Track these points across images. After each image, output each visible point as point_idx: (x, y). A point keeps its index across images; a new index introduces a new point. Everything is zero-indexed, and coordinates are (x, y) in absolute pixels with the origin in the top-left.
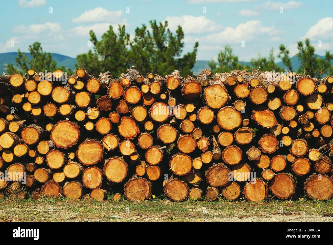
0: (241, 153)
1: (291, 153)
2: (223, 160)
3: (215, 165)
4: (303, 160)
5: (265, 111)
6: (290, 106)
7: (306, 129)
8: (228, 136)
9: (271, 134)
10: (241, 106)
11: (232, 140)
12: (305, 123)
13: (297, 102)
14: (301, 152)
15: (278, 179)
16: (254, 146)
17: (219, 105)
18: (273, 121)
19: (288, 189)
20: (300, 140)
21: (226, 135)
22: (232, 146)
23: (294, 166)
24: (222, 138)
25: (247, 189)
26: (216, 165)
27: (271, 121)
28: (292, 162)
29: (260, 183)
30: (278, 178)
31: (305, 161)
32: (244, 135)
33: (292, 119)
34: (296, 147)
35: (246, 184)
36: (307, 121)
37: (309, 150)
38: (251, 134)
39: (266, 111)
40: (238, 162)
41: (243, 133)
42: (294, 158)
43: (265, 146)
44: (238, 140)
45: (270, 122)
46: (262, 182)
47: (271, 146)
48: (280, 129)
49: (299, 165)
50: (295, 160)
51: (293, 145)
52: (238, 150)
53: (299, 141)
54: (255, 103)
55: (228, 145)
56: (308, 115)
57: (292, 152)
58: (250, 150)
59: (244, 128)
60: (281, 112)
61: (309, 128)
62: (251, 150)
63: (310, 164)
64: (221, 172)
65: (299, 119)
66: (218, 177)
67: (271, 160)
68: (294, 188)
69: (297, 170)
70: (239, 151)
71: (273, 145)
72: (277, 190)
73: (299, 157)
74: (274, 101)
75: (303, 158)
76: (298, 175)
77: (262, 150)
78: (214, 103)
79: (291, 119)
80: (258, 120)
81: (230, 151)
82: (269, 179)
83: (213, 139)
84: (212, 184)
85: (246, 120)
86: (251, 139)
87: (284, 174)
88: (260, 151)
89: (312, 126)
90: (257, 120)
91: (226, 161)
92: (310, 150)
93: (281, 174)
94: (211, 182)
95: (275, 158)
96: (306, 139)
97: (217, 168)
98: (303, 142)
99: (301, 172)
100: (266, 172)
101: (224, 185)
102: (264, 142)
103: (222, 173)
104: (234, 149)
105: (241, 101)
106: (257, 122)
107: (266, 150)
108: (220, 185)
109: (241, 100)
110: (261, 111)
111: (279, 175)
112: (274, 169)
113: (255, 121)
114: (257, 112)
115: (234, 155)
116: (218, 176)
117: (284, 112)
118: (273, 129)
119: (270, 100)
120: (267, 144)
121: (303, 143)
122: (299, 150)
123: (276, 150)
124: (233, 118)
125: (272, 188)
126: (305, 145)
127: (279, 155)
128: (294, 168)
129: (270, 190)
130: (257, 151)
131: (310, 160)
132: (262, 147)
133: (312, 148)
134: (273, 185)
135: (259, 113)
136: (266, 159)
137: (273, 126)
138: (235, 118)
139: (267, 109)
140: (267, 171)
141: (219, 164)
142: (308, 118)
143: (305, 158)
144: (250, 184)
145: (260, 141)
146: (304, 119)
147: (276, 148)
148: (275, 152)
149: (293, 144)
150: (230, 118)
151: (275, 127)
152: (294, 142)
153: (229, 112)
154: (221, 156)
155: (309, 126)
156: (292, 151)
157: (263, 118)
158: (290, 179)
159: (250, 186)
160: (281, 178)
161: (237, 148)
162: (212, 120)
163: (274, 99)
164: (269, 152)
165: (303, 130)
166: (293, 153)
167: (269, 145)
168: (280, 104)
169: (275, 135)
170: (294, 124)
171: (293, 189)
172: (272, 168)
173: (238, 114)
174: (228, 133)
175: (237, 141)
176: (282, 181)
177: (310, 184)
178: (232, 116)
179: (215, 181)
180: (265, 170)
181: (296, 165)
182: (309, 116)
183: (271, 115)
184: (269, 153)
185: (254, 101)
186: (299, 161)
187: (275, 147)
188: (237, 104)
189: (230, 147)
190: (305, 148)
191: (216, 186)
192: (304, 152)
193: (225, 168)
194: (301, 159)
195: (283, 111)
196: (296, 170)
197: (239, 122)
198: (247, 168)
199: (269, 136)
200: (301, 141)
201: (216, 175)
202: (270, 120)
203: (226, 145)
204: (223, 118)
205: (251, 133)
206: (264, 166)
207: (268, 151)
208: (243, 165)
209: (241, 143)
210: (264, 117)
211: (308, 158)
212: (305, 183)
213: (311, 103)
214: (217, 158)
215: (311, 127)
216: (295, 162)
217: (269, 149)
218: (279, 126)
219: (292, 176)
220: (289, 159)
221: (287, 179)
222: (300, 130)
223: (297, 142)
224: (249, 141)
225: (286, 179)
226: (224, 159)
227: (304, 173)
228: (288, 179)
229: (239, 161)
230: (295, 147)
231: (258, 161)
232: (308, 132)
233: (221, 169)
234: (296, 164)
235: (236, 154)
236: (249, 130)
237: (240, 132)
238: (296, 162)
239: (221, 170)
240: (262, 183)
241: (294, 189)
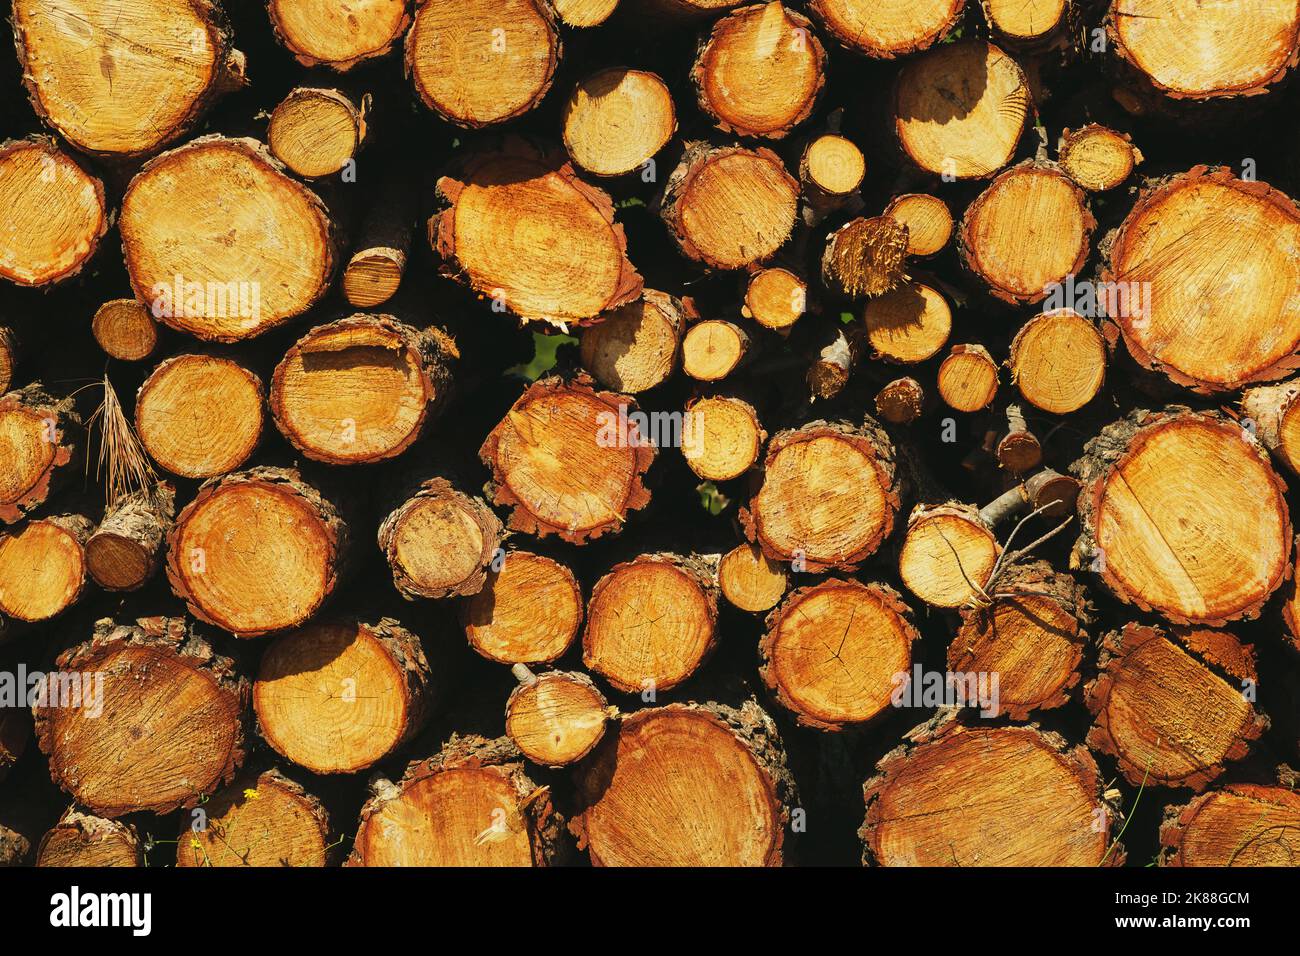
0: (323, 533)
1: (751, 538)
2: (178, 591)
3: (109, 630)
4: (852, 598)
5: (541, 181)
6: (752, 141)
7: (888, 343)
8: (222, 391)
9: (589, 379)
10: (325, 137)
11: (248, 423)
12: (877, 286)
13: (807, 112)
14: (833, 531)
15: (639, 754)
16: (440, 482)
17: (143, 124)
18: (602, 267)
19: (727, 833)
20: (830, 435)
21: (200, 383)
22: (248, 476)
23: (774, 647)
24: (168, 405)
25: (378, 832)
26: (119, 634)
27: (588, 267)
28: (766, 613)
29: (484, 785)
30: (643, 744)
31: (867, 609)
32: (350, 386)
33: (766, 251)
34: (794, 485)
35: (376, 793)
36: (893, 276)
37: (913, 517)
38: (414, 375)
39: (544, 188)
40: (305, 613)
41: (347, 367)
42: (779, 581)
43: (540, 477)
44: (297, 426)
45: (576, 276)
46: (500, 779)
47: (585, 480)
48: (662, 340)
49: (819, 644)
50: (784, 597)
51: (773, 477)
52: (301, 515)
53: (819, 442)
54: (451, 115)
55: (220, 467)
56: (900, 222)
57: (759, 531)
58: (405, 507)
59: (351, 327)
60: (672, 199)
61: (912, 329)
62: (412, 510)
63: (913, 632)
64: (165, 689)
65: (828, 256)
66: (136, 733)
67: (585, 593)
68: (775, 834)
69: (799, 682)
70: (313, 518)
71: (606, 471)
72: (638, 844)
73: (818, 575)
74: (612, 100)
75: (853, 581)
76: (809, 722)
77: (510, 509)
78: (102, 103)
79: (753, 252)
80: (478, 257)
81: (231, 516)
82: (563, 759)
83: (101, 416)
84: (89, 790)
85: (375, 258)
86: (409, 415)
87: (690, 715)
88: (495, 522)
89: (937, 313)
90: (468, 258)
91: (199, 606)
92: (919, 511)
93: (670, 715)
94: (82, 776)
95: (622, 579)
96: (884, 422)
97: (120, 662)
98: (856, 447)
99: (835, 698)
100: (545, 696)
101: (189, 797)
102: (524, 443)
103: (171, 697)
104: (261, 501)
105: (333, 93)
106: (465, 276)
107: (540, 514)
108: (155, 799)
109: (328, 87)
110: (503, 180)
111: (654, 723)
112: (606, 669)
113: (453, 263)
114: (474, 187)
115: (264, 553)
116: (134, 722)
117: (701, 194)
118: (608, 340)
119: (582, 94)
120: (553, 464)
121: (856, 459)
122: (818, 519)
123: (631, 513)
124: (259, 235)
125: (593, 827)
126: (868, 473)
127: (656, 558)
128: (775, 669)
129: (580, 845)
130: (467, 519)
131: (909, 596)
132: (508, 488)
133: (933, 501)
134: (603, 806)
135: (492, 203)
136: (548, 589)
137: (603, 313)
138: (271, 242)
139: (554, 168)
140: (549, 687)
141: (143, 622)
142: (897, 250)
143: (874, 586)
144: (401, 795)
145: (497, 440)
146: (865, 253)
147: (627, 499)
148: (617, 529)
149: (771, 463)
150: (228, 241)
151: (620, 322)
152: (778, 451)
153: (222, 183)
154: (160, 558)
155: (907, 312)
156: (758, 521)
157: (516, 242)
158: (743, 756)
159: (408, 815)
160: (667, 748)
161: (289, 497)
162: (84, 248)
163: (614, 84)
164: (565, 528)
165: (862, 349)
166: (770, 544)
167: (568, 469)
168: (663, 126)
169: (626, 389)
170: (776, 299)
171: (768, 840)
172: (591, 664)
173: (298, 201)
174: (215, 367)
175: (296, 435)
176: (678, 772)
177: (903, 799)
178: (245, 220)
179: (109, 766)
180: (532, 679)
181: (791, 642)
182: (906, 229)
183: (594, 215)
184: (568, 536)
185: (440, 98)
186: (818, 607)
187: (618, 487)
188: (291, 119)
189: (234, 485)
190: (874, 501)
191: (125, 806)
192: (860, 530)
193: (192, 663)
194: (839, 588)
195: (691, 186)
196: (791, 679)
197: (308, 274)
198: (384, 662)
199: (571, 392)
200: (838, 438)
201: (119, 721)
202: (576, 260)
203: (198, 471)
204: (172, 238)
205: (413, 366)
206: (525, 649)
207: (560, 519)
208: (355, 632)
209: (330, 456)
210: (532, 233)
211: (898, 583)
212: (870, 785)
213: (933, 127)
214: (126, 574)
215: (924, 320)
216: (788, 616)
217: (568, 500)
218: (661, 309)
219: (761, 730)
220: (737, 589)
221: (720, 757)
222: (837, 353)
223: (800, 448)
224: (399, 437)
225: (710, 754)
226: (185, 581)
227: (856, 705)
228: (724, 756)
229: (313, 601)
230: (787, 494)
231: (479, 605)
232: (898, 368)
233: (158, 664)
234: (791, 633)
235: (283, 548)
236: (394, 345)
237: (319, 360)
238: (797, 616)
239: (161, 680)
240: (502, 787)
241: (774, 842)
